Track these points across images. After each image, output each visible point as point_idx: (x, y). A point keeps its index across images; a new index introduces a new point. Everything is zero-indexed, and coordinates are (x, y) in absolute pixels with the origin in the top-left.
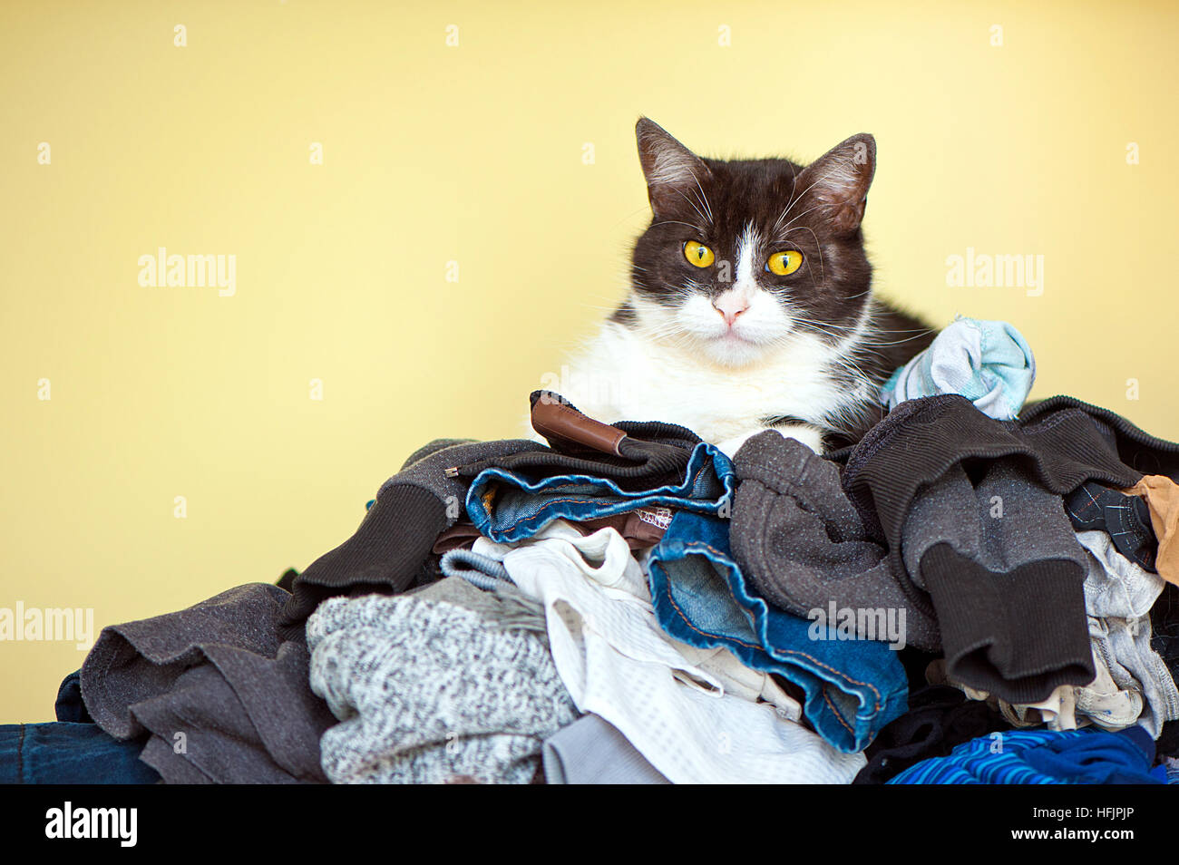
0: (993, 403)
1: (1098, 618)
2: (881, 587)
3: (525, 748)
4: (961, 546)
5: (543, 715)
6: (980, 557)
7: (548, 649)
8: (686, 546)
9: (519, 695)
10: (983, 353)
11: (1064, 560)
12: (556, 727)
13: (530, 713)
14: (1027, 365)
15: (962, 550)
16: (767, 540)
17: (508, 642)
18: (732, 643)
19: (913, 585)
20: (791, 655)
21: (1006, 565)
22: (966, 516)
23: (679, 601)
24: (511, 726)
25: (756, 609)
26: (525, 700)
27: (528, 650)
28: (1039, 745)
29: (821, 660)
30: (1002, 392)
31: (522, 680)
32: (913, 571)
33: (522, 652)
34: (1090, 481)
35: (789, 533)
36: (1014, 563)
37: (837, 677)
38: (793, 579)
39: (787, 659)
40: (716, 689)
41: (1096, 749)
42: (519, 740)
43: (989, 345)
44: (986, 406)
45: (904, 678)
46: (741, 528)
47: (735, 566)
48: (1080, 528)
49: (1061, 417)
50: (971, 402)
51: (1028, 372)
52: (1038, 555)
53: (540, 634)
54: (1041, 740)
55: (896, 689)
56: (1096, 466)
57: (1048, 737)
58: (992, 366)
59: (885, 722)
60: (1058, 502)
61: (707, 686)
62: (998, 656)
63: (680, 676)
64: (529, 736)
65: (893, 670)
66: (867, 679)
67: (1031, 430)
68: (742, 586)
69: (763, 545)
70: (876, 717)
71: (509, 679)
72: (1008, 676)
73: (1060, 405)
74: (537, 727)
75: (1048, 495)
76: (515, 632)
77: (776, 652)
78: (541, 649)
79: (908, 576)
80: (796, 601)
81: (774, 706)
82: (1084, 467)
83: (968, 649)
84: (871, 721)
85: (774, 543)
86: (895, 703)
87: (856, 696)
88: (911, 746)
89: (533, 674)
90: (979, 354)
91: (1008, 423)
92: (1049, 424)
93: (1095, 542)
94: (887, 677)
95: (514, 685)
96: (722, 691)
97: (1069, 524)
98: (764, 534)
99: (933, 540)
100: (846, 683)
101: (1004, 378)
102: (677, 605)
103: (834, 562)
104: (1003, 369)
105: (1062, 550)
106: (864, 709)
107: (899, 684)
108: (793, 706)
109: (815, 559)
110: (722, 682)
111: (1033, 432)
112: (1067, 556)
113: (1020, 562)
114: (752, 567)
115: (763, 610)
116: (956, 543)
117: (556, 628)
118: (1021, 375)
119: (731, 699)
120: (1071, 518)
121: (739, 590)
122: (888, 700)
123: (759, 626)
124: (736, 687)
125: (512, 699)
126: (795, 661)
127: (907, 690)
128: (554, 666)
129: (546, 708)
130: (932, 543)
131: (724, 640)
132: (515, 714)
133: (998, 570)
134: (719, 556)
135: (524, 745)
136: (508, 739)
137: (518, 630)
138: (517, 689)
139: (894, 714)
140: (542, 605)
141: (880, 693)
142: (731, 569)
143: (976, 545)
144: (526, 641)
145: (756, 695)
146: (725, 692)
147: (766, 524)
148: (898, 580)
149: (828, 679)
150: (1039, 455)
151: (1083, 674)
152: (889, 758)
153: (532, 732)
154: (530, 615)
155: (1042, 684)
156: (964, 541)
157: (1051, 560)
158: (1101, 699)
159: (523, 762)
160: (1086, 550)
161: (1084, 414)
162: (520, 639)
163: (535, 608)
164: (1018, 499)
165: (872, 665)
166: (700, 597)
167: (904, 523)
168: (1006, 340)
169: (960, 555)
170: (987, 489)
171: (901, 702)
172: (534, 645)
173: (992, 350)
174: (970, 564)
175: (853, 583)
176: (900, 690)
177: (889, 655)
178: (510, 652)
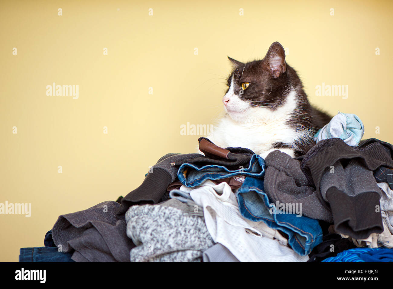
0: (350, 141)
1: (385, 211)
2: (313, 201)
3: (197, 255)
4: (339, 188)
5: (203, 244)
6: (346, 191)
7: (204, 222)
8: (249, 188)
9: (195, 237)
10: (347, 124)
12: (207, 248)
13: (199, 243)
14: (361, 128)
15: (340, 189)
16: (276, 186)
17: (191, 220)
18: (264, 220)
19: (324, 200)
21: (354, 194)
22: (341, 178)
24: (192, 247)
26: (197, 239)
27: (198, 222)
28: (365, 253)
29: (294, 225)
30: (353, 137)
31: (196, 232)
32: (324, 196)
33: (196, 223)
34: (382, 166)
35: (283, 184)
36: (357, 193)
37: (299, 231)
38: (284, 199)
40: (259, 235)
41: (384, 254)
42: (195, 252)
43: (349, 122)
44: (348, 142)
45: (321, 231)
46: (268, 182)
47: (266, 195)
48: (378, 182)
49: (373, 145)
50: (343, 140)
51: (362, 130)
52: (364, 190)
53: (202, 217)
54: (366, 251)
55: (318, 235)
56: (384, 161)
57: (369, 250)
58: (350, 129)
59: (315, 245)
60: (371, 173)
61: (257, 234)
62: (352, 224)
63: (248, 231)
64: (198, 251)
65: (317, 228)
66: (309, 231)
67: (362, 150)
68: (268, 200)
69: (275, 188)
70: (312, 244)
71: (192, 232)
72: (355, 230)
73: (372, 141)
74: (201, 248)
75: (368, 171)
76: (194, 216)
77: (279, 223)
78: (202, 222)
79: (322, 197)
81: (279, 240)
82: (380, 162)
83: (342, 221)
84: (310, 245)
85: (278, 187)
86: (318, 239)
87: (305, 237)
88: (324, 253)
89: (199, 230)
91: (355, 147)
92: (368, 148)
93: (384, 186)
94: (315, 230)
95: (193, 234)
96: (261, 235)
97: (375, 180)
98: (275, 184)
100: (302, 233)
101: (354, 133)
102: (247, 207)
103: (298, 193)
104: (354, 130)
105: (372, 189)
106: (308, 241)
107: (320, 233)
108: (285, 240)
109: (292, 192)
110: (261, 233)
111: (363, 150)
112: (374, 191)
113: (359, 193)
114: (271, 195)
116: (338, 187)
117: (207, 215)
118: (359, 132)
119: (265, 238)
120: (376, 178)
121: (267, 203)
122: (316, 238)
123: (274, 214)
124: (266, 234)
125: (193, 239)
126: (285, 226)
127: (322, 235)
128: (206, 228)
129: (204, 241)
130: (330, 187)
131: (262, 219)
132: (193, 243)
133: (352, 196)
134: (260, 191)
136: (191, 252)
139: (318, 243)
140: (202, 208)
141: (313, 236)
142: (264, 196)
143: (344, 187)
144: (197, 219)
145: (273, 237)
146: (263, 236)
147: (276, 181)
148: (319, 199)
149: (296, 231)
150: (365, 158)
151: (380, 229)
152: (316, 257)
153: (199, 249)
154: (198, 211)
155: (366, 233)
156: (341, 186)
157: (369, 192)
158: (386, 238)
159: (196, 259)
160: (381, 189)
161: (380, 144)
162: (195, 219)
163: (200, 208)
164: (358, 172)
165: (311, 227)
166: (254, 205)
167: (321, 180)
168: (354, 120)
169: (339, 191)
170: (348, 169)
171: (320, 239)
172: (200, 221)
173: (350, 123)
174: (343, 193)
175: (304, 200)
176: (320, 235)
177: (316, 224)
178: (192, 223)
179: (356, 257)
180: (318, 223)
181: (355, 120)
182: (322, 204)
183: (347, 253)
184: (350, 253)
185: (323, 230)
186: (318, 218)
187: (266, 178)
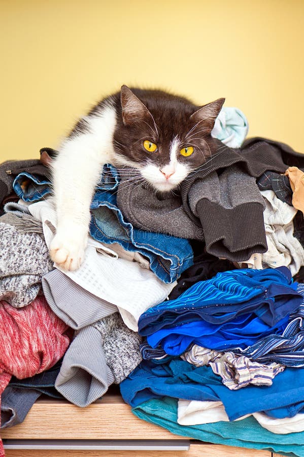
0: (230, 141)
1: (270, 225)
2: (179, 217)
3: (35, 280)
4: (212, 199)
5: (42, 267)
6: (221, 203)
7: (44, 240)
8: (99, 203)
9: (32, 259)
10: (226, 121)
11: (255, 203)
12: (47, 271)
13: (37, 265)
14: (245, 125)
15: (213, 201)
16: (131, 202)
17: (28, 238)
18: (120, 241)
19: (194, 216)
20: (143, 245)
21: (232, 206)
22: (214, 187)
23: (99, 225)
24: (28, 272)
25: (129, 227)
26: (34, 261)
27: (36, 241)
28: (244, 275)
29: (156, 246)
30: (234, 137)
31: (34, 253)
32: (193, 210)
33: (33, 242)
34: (268, 171)
35: (141, 199)
36: (235, 205)
37: (161, 253)
38: (142, 217)
39: (141, 247)
40: (115, 256)
41: (266, 275)
42: (32, 277)
43: (229, 118)
44: (227, 142)
45: (191, 251)
46: (120, 198)
47: (119, 210)
48: (262, 189)
49: (257, 145)
50: (220, 141)
51: (246, 128)
52: (244, 201)
53: (41, 235)
54: (245, 273)
55: (187, 256)
56: (271, 165)
57: (249, 271)
58: (232, 126)
59: (183, 270)
60: (254, 180)
61: (111, 255)
62: (228, 243)
63: (99, 251)
64: (36, 275)
65: (186, 248)
66: (174, 254)
67: (245, 152)
68: (122, 218)
69: (130, 204)
70: (179, 268)
71: (28, 252)
72: (232, 251)
73: (257, 140)
74: (39, 271)
75: (249, 177)
76: (31, 234)
77: (137, 244)
78: (42, 241)
79: (191, 212)
80: (145, 225)
81: (140, 263)
82: (266, 166)
83: (214, 241)
84: (177, 270)
85: (134, 204)
86: (187, 262)
87: (169, 260)
88: (194, 277)
89: (38, 251)
90: (225, 122)
91: (236, 149)
92: (252, 149)
93: (268, 195)
94: (184, 252)
95: (30, 255)
96: (117, 257)
97: (258, 188)
99: (200, 197)
100: (165, 255)
101: (236, 131)
102: (98, 226)
103: (161, 208)
104: (235, 128)
105: (253, 199)
106: (173, 266)
107: (189, 254)
108: (146, 263)
109: (153, 208)
110: (117, 253)
111: (246, 153)
112: (256, 201)
113: (237, 204)
114: (126, 214)
115: (131, 228)
116: (210, 198)
117: (47, 231)
118: (242, 130)
119: (121, 260)
120: (259, 186)
121: (121, 220)
122: (184, 261)
123: (130, 234)
124: (124, 256)
125: (29, 261)
126: (144, 248)
127: (193, 257)
128: (46, 247)
129: (43, 264)
130: (200, 198)
131: (117, 240)
132: (30, 266)
133: (229, 208)
134: (113, 207)
135: (34, 279)
136: (28, 276)
137: (32, 233)
138: (31, 256)
139: (187, 266)
140: (41, 223)
141: (180, 259)
142: (118, 212)
143: (219, 198)
144: (35, 237)
145: (132, 259)
146: (119, 257)
147: (130, 196)
148: (186, 214)
149: (158, 254)
150: (247, 161)
151: (263, 248)
152: (185, 281)
153: (37, 274)
154: (36, 227)
155: (247, 253)
156: (214, 197)
157: (249, 203)
158: (272, 257)
159: (35, 285)
160: (265, 198)
161: (267, 144)
162: (33, 236)
163: (39, 224)
164: (237, 179)
165: (177, 247)
166: (108, 223)
167: (189, 191)
168: (236, 116)
169: (212, 203)
170: (225, 175)
171: (190, 262)
172: (38, 239)
173: (230, 120)
174: (217, 206)
175: (167, 216)
176: (189, 257)
177: (185, 243)
178: (28, 242)
179: (232, 280)
180: (187, 242)
181: (237, 114)
182: (191, 220)
183: (221, 275)
184: (224, 275)
185: (194, 250)
186: (187, 236)
187: (119, 194)
